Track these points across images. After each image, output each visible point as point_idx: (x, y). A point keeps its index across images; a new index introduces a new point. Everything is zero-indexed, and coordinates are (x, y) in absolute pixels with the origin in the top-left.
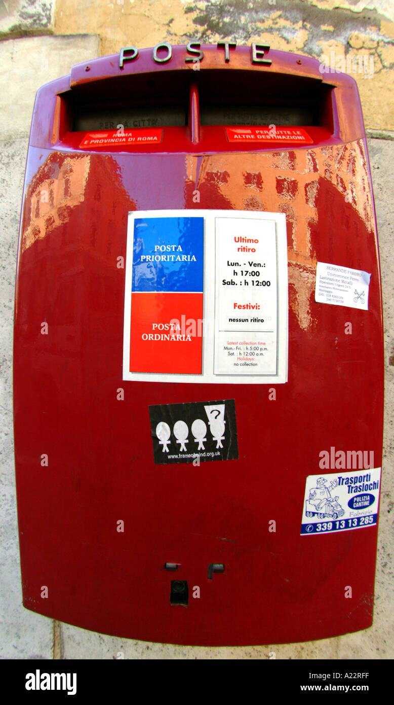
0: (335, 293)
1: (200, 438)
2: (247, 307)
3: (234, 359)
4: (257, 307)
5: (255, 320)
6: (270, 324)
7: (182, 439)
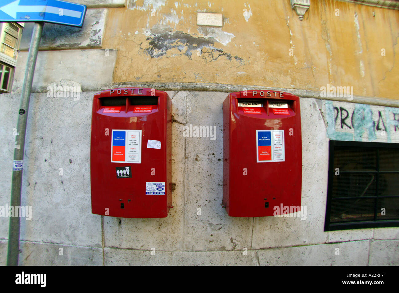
0: (152, 146)
1: (125, 173)
2: (133, 149)
3: (130, 159)
4: (135, 149)
5: (135, 151)
6: (137, 152)
7: (122, 174)
